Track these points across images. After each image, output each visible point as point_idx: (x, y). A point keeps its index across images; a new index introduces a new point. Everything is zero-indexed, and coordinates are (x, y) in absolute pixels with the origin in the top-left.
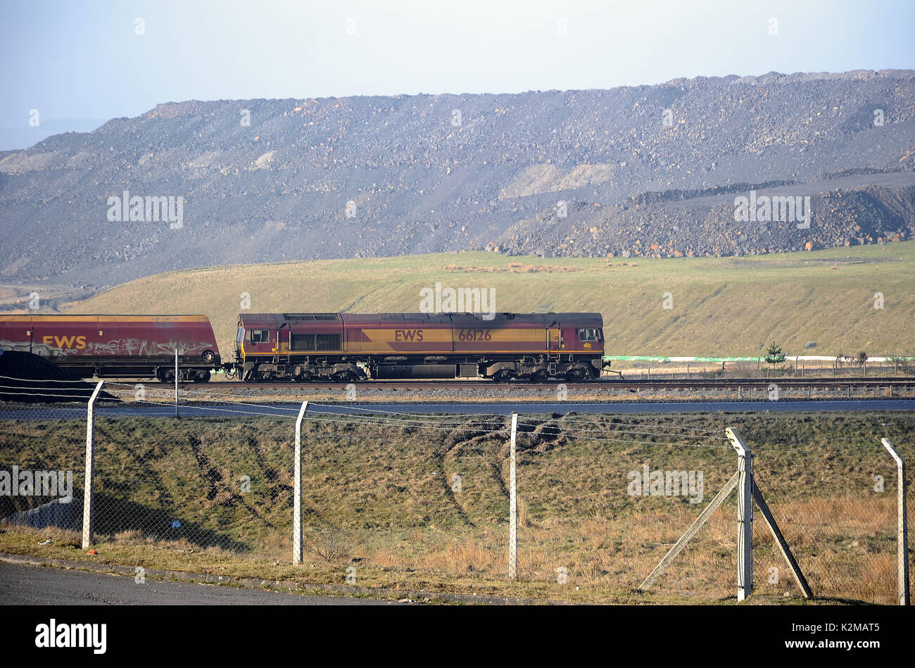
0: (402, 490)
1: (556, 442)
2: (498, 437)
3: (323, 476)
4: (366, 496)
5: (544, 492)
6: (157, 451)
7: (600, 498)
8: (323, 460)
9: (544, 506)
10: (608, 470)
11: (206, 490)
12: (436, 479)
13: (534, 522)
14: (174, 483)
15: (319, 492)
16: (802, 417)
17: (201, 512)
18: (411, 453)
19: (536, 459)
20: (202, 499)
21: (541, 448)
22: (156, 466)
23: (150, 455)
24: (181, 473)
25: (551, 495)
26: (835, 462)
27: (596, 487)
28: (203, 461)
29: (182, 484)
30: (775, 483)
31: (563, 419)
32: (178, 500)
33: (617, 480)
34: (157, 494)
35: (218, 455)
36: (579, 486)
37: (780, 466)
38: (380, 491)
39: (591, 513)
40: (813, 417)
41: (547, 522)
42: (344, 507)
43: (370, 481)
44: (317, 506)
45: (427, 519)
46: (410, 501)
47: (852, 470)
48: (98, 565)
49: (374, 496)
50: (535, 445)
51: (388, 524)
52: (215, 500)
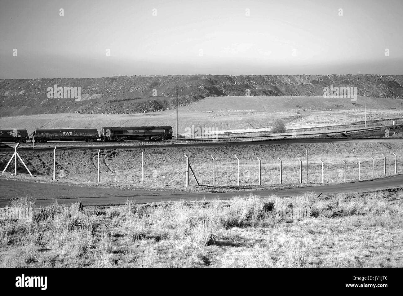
0: (85, 166)
1: (115, 155)
2: (103, 154)
3: (67, 163)
4: (77, 167)
5: (114, 165)
6: (30, 158)
7: (126, 166)
8: (67, 160)
9: (115, 168)
10: (127, 160)
11: (43, 166)
12: (91, 163)
13: (113, 172)
14: (35, 165)
15: (67, 166)
16: (164, 149)
17: (42, 171)
18: (85, 158)
19: (112, 159)
20: (42, 168)
21: (112, 156)
22: (31, 161)
23: (29, 159)
24: (37, 163)
25: (116, 166)
26: (171, 158)
27: (125, 164)
28: (41, 160)
29: (37, 165)
30: (160, 162)
31: (116, 150)
32: (37, 169)
33: (129, 162)
34: (32, 167)
35: (44, 159)
36: (121, 164)
37: (161, 159)
38: (80, 166)
39: (125, 169)
40: (166, 149)
41: (116, 171)
42: (73, 169)
43: (78, 164)
44: (67, 169)
45: (91, 171)
46: (87, 168)
47: (174, 159)
48: (59, 183)
49: (79, 167)
50: (111, 156)
51: (83, 173)
52: (45, 168)
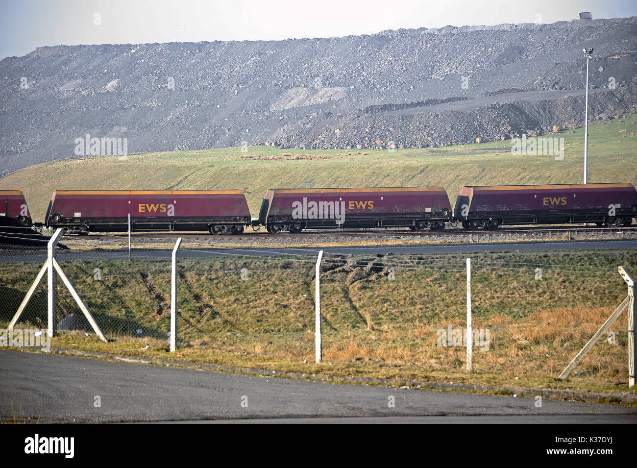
0: (285, 307)
1: (382, 273)
2: (344, 270)
3: (232, 298)
4: (262, 311)
5: (379, 307)
6: (120, 282)
7: (417, 310)
8: (230, 287)
9: (380, 316)
10: (419, 292)
11: (156, 308)
12: (307, 299)
13: (376, 327)
14: (134, 303)
15: (231, 309)
16: (542, 254)
17: (154, 323)
18: (288, 282)
19: (371, 285)
20: (154, 314)
21: (373, 277)
22: (120, 292)
23: (115, 285)
24: (138, 297)
25: (384, 309)
26: (567, 284)
27: (413, 304)
28: (151, 289)
29: (139, 304)
30: (529, 299)
31: (385, 258)
32: (138, 315)
33: (426, 298)
34: (124, 311)
35: (160, 284)
36: (402, 303)
37: (531, 287)
38: (271, 308)
39: (412, 320)
40: (549, 254)
41: (385, 327)
42: (249, 319)
43: (263, 301)
44: (230, 318)
45: (305, 326)
46: (292, 314)
47: (578, 289)
49: (268, 312)
50: (369, 275)
51: (279, 331)
52: (162, 315)
